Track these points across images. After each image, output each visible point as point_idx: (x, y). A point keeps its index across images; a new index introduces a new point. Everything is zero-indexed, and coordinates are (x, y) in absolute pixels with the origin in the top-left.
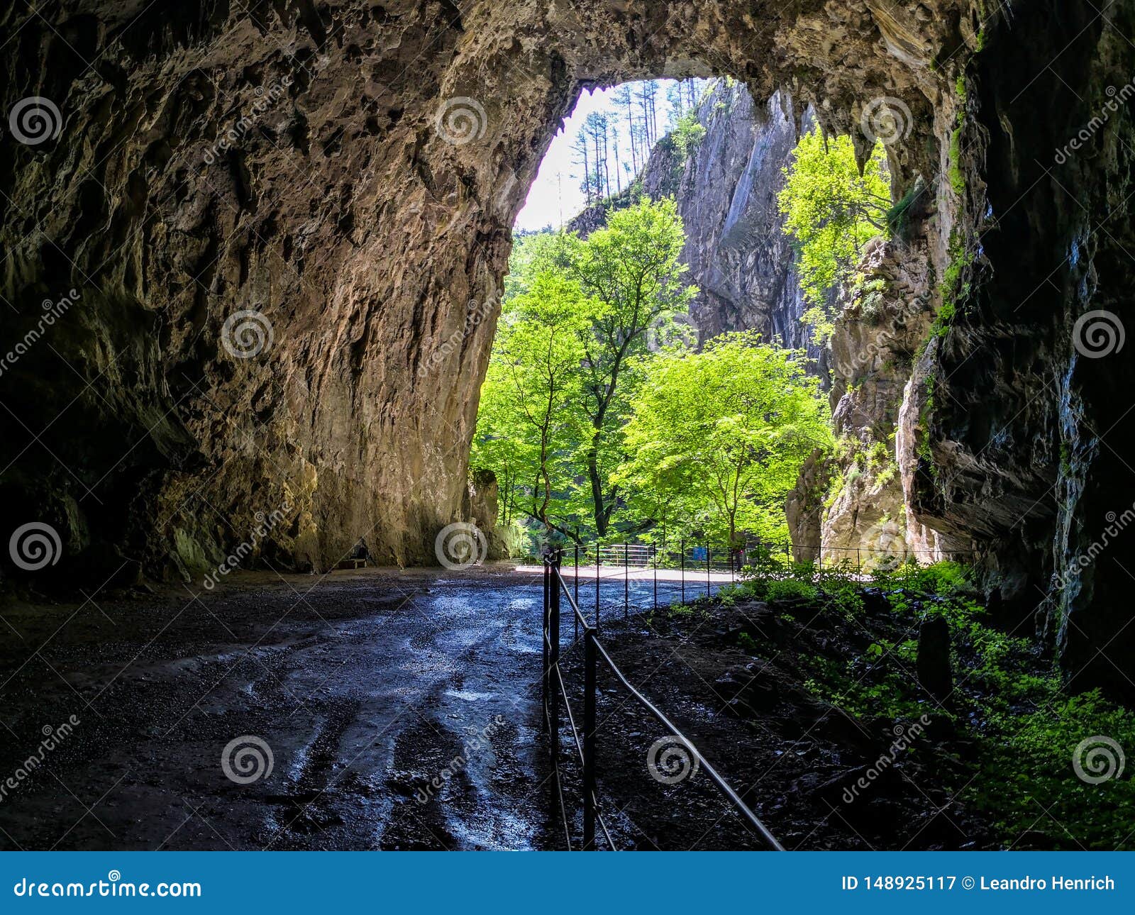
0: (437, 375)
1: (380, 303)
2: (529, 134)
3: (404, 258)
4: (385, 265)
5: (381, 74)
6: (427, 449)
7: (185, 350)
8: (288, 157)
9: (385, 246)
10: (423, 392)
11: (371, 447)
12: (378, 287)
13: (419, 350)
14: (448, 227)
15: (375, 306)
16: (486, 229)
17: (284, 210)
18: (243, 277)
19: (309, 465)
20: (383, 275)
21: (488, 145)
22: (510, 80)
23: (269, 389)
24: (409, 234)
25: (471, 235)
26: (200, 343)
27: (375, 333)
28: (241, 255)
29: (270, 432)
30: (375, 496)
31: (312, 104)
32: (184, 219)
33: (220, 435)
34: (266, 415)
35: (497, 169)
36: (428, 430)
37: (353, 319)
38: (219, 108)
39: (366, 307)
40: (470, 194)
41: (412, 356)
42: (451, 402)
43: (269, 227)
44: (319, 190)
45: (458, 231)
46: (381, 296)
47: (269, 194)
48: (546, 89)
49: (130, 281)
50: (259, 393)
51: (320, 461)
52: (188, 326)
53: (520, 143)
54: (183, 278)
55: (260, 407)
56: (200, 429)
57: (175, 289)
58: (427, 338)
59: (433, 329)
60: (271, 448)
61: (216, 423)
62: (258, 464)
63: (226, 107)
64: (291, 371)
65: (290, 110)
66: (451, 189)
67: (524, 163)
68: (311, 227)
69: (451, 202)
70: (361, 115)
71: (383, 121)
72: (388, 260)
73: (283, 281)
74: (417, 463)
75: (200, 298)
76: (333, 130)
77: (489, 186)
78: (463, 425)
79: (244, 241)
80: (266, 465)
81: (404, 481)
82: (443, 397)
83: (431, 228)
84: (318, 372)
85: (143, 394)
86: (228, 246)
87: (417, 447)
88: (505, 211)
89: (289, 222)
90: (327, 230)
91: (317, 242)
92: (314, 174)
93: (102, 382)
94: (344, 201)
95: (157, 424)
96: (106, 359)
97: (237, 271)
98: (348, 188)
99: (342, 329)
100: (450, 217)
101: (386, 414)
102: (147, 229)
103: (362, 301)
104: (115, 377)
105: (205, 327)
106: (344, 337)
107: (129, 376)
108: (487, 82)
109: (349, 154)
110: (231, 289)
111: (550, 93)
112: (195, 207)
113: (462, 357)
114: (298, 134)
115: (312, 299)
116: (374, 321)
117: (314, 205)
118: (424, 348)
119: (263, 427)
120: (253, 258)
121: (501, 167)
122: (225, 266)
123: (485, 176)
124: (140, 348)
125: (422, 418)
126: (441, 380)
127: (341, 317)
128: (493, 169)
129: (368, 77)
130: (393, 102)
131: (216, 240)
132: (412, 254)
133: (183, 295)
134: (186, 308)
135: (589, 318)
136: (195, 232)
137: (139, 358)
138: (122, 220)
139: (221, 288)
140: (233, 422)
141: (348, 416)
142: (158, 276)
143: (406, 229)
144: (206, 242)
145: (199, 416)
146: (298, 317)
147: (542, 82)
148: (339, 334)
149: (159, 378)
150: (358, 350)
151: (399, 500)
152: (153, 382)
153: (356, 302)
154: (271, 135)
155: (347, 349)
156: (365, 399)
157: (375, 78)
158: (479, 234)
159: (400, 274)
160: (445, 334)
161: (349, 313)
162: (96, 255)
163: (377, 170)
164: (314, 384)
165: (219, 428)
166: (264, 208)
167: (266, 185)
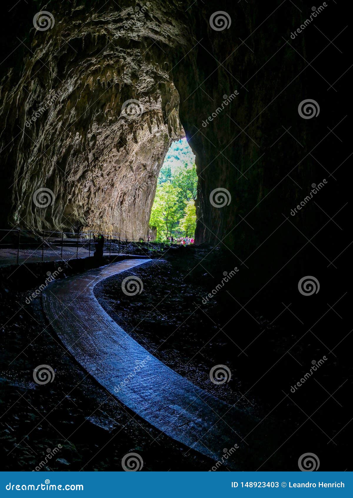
0: (140, 207)
1: (126, 193)
2: (160, 153)
3: (131, 183)
4: (127, 185)
5: (116, 162)
6: (138, 222)
7: (87, 209)
8: (101, 179)
9: (126, 182)
10: (137, 210)
11: (125, 222)
12: (125, 190)
13: (135, 202)
14: (141, 176)
15: (125, 194)
16: (150, 175)
17: (101, 185)
18: (95, 197)
19: (111, 225)
20: (127, 187)
21: (149, 158)
22: (153, 143)
23: (102, 212)
24: (132, 179)
25: (147, 176)
26: (89, 208)
27: (125, 199)
28: (95, 193)
29: (102, 220)
30: (126, 232)
31: (104, 171)
32: (86, 190)
33: (93, 221)
34: (102, 217)
35: (153, 161)
36: (138, 218)
37: (120, 197)
38: (90, 176)
39: (123, 194)
40: (145, 169)
41: (134, 203)
42: (144, 212)
43: (99, 188)
44: (107, 181)
45: (144, 176)
46: (126, 192)
47: (99, 184)
48: (163, 143)
49: (79, 202)
50: (100, 213)
51: (114, 225)
52: (87, 205)
53: (158, 155)
54: (86, 199)
55: (100, 216)
56: (89, 221)
57: (85, 200)
58: (137, 199)
59: (138, 197)
60: (103, 222)
61: (92, 219)
62: (100, 225)
63: (91, 176)
64: (107, 208)
65: (100, 173)
66: (141, 168)
67: (159, 159)
68: (106, 187)
69: (141, 171)
70: (113, 169)
71: (117, 169)
72: (127, 184)
73: (102, 196)
74: (135, 225)
75: (88, 201)
76: (108, 172)
77: (151, 165)
78: (147, 217)
79: (95, 191)
80: (102, 225)
81: (132, 228)
82: (142, 211)
83: (137, 177)
84: (113, 208)
85: (81, 217)
86: (92, 193)
87: (135, 222)
88: (156, 169)
89: (102, 187)
90: (109, 187)
91: (108, 189)
92: (106, 179)
93: (76, 216)
94: (112, 182)
95: (82, 221)
96: (76, 213)
97: (94, 196)
98: (112, 180)
99: (118, 199)
100: (141, 174)
101: (128, 215)
102: (81, 194)
103: (122, 193)
104: (77, 215)
105: (90, 205)
106: (119, 200)
107: (79, 215)
108: (148, 145)
109: (112, 175)
110: (93, 199)
111: (164, 144)
112: (87, 188)
113: (146, 202)
114: (102, 175)
115: (107, 198)
116: (125, 197)
117: (106, 184)
118: (136, 201)
119: (101, 219)
120: (97, 194)
121: (154, 161)
122: (92, 195)
123: (150, 164)
124: (80, 211)
125: (136, 216)
126: (141, 207)
127: (117, 197)
128: (152, 162)
129: (114, 163)
130: (119, 166)
131: (91, 192)
132: (133, 182)
133: (86, 201)
134: (87, 203)
135: (177, 192)
136: (88, 192)
137: (80, 212)
138: (77, 194)
139: (92, 199)
140: (95, 219)
141: (120, 216)
142: (83, 199)
143: (131, 178)
144: (89, 193)
145: (89, 218)
146: (105, 201)
147: (162, 142)
148: (117, 200)
149: (83, 215)
150: (122, 203)
151: (131, 232)
152: (82, 215)
153: (121, 194)
154: (97, 176)
155: (120, 203)
156: (123, 212)
157: (115, 163)
158: (149, 176)
159: (131, 187)
160: (141, 198)
161: (119, 196)
162: (75, 199)
163: (118, 175)
164: (113, 210)
165: (93, 220)
166: (98, 186)
167: (98, 183)
